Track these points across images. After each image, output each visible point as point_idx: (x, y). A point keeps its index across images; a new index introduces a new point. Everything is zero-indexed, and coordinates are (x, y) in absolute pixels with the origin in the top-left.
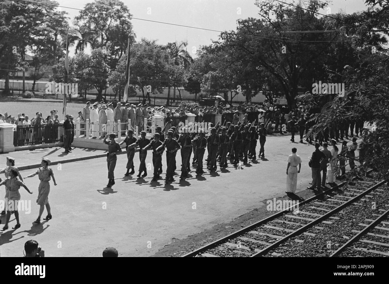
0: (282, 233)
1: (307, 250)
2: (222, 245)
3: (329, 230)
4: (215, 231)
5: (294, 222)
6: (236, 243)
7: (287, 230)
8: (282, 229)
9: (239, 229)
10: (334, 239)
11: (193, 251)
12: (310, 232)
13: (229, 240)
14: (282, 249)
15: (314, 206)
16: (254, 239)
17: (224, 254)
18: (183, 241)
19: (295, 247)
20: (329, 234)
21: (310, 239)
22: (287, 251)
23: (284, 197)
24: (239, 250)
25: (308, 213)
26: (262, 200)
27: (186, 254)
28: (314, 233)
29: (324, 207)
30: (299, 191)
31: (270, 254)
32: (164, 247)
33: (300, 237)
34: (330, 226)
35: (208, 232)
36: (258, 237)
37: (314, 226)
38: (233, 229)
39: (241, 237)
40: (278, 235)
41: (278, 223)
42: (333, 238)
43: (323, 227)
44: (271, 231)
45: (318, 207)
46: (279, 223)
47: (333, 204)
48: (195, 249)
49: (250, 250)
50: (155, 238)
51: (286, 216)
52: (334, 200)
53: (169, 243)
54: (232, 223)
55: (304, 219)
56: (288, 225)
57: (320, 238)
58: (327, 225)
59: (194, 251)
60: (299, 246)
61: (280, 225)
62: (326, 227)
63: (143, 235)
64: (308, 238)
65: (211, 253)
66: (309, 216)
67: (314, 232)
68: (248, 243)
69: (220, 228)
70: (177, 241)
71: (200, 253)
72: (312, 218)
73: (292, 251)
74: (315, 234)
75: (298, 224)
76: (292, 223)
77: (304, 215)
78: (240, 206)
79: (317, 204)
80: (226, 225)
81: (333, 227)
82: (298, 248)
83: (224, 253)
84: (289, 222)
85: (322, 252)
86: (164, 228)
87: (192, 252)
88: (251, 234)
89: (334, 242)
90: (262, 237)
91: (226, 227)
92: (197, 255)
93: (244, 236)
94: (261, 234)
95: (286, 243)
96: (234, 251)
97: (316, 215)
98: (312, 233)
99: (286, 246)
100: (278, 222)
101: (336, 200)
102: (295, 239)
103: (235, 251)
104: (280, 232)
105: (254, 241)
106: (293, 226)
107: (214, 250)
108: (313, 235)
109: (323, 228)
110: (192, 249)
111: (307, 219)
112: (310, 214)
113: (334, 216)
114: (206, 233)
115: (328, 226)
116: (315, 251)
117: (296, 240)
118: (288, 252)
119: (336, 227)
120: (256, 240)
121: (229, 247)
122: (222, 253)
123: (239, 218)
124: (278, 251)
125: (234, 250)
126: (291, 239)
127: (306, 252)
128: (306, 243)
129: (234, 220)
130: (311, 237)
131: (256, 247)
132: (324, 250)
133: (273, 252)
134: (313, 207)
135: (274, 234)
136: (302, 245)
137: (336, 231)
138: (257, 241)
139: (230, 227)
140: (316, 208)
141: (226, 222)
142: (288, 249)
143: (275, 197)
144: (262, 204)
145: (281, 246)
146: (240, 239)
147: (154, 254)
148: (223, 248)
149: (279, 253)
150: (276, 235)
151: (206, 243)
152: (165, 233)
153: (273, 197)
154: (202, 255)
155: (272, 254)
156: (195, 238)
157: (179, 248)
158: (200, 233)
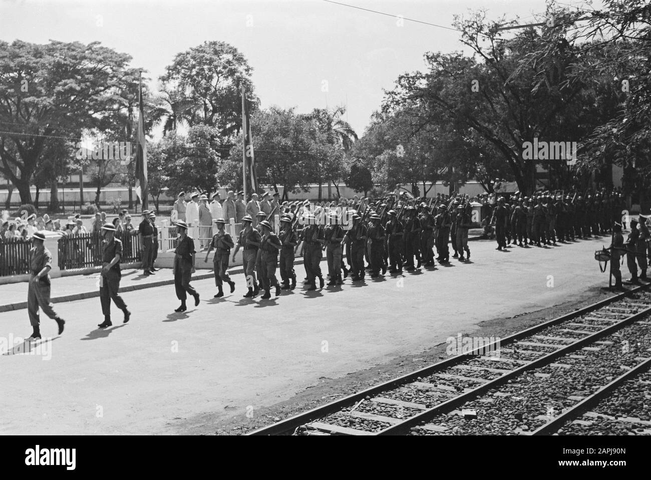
0: (512, 366)
1: (557, 386)
2: (406, 386)
3: (594, 358)
4: (395, 366)
5: (532, 350)
6: (432, 382)
7: (520, 362)
8: (512, 361)
9: (436, 362)
10: (604, 370)
11: (355, 393)
12: (561, 363)
13: (419, 378)
14: (512, 387)
15: (569, 328)
16: (463, 375)
17: (411, 397)
18: (337, 382)
19: (536, 383)
20: (595, 364)
21: (561, 372)
22: (521, 389)
23: (515, 317)
24: (436, 391)
25: (558, 338)
26: (477, 322)
27: (343, 397)
28: (568, 364)
29: (586, 329)
30: (541, 308)
31: (490, 394)
32: (305, 390)
33: (544, 370)
34: (597, 354)
35: (383, 368)
36: (469, 373)
37: (567, 355)
38: (425, 362)
39: (440, 373)
40: (505, 369)
41: (505, 353)
42: (602, 369)
43: (583, 355)
44: (492, 364)
45: (577, 329)
46: (507, 354)
47: (602, 324)
48: (359, 391)
49: (455, 390)
50: (290, 378)
51: (519, 343)
52: (603, 319)
53: (315, 384)
54: (424, 355)
55: (551, 346)
56: (523, 355)
57: (579, 370)
58: (590, 353)
59: (357, 394)
60: (543, 382)
61: (509, 355)
62: (590, 355)
63: (269, 375)
64: (558, 370)
65: (387, 396)
66: (560, 342)
67: (568, 362)
68: (452, 382)
69: (402, 361)
70: (328, 381)
71: (368, 397)
72: (566, 344)
73: (529, 388)
74: (571, 366)
75: (541, 353)
76: (529, 352)
77: (551, 341)
78: (439, 331)
79: (572, 326)
80: (415, 357)
81: (602, 354)
82: (540, 385)
83: (410, 395)
84: (523, 352)
85: (583, 389)
86: (307, 364)
87: (355, 395)
88: (457, 369)
89: (603, 375)
90: (477, 373)
91: (414, 360)
92: (363, 399)
93: (446, 372)
94: (475, 368)
95: (519, 379)
96: (427, 393)
97: (572, 340)
98: (565, 363)
99: (518, 382)
100: (505, 352)
101: (607, 320)
102: (536, 372)
103: (430, 393)
104: (508, 365)
105: (465, 379)
106: (531, 355)
107: (392, 392)
108: (568, 367)
109: (583, 357)
110: (354, 391)
111: (556, 346)
112: (561, 339)
113: (605, 340)
114: (379, 369)
115: (594, 354)
116: (570, 388)
117: (537, 375)
118: (522, 391)
119: (607, 354)
120: (466, 376)
121: (419, 388)
122: (407, 397)
123: (436, 347)
124: (505, 389)
125: (427, 391)
126: (528, 373)
127: (555, 389)
128: (555, 378)
129: (428, 351)
130: (562, 370)
131: (467, 386)
132: (586, 387)
133: (495, 392)
134: (566, 330)
135: (498, 368)
136: (547, 381)
137: (607, 360)
138: (468, 379)
139: (421, 359)
140: (570, 331)
141: (414, 353)
142: (522, 387)
143: (500, 317)
144: (477, 327)
145: (510, 383)
146: (438, 377)
147: (288, 399)
148: (409, 389)
149: (507, 392)
150: (502, 368)
151: (378, 382)
152: (308, 371)
153: (496, 317)
154: (372, 399)
155: (495, 394)
156: (360, 376)
157: (331, 389)
158: (368, 369)
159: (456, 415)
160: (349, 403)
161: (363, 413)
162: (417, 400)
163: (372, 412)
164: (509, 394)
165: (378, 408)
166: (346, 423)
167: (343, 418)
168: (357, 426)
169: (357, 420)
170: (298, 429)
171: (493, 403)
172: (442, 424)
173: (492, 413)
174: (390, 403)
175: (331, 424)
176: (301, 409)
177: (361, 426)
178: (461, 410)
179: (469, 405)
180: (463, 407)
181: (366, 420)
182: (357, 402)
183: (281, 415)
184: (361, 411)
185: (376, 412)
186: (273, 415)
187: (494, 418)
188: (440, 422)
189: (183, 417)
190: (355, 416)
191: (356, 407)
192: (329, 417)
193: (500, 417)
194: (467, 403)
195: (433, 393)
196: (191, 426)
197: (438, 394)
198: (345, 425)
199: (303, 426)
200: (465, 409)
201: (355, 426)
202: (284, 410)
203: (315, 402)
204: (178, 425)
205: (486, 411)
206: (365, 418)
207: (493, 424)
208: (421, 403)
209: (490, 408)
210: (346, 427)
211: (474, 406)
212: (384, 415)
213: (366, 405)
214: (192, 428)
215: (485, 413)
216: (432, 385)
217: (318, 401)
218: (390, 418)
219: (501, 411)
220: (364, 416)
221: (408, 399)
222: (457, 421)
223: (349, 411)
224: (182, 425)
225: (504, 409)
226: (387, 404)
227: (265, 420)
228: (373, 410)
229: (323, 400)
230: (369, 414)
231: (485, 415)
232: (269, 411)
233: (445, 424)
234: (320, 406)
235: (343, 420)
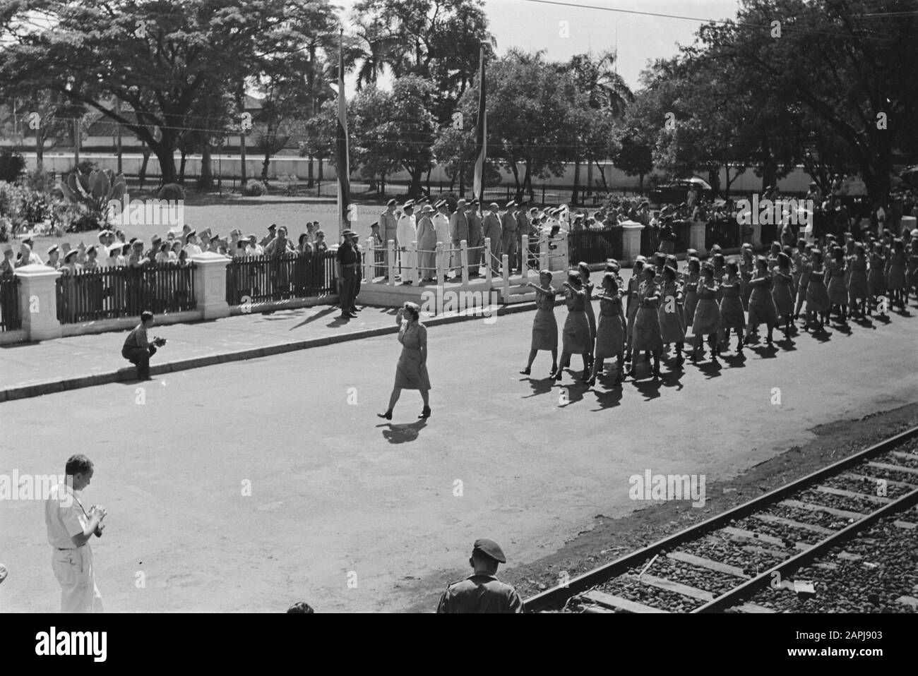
0: (862, 506)
2: (715, 533)
5: (890, 478)
6: (750, 528)
7: (874, 499)
8: (862, 496)
9: (756, 495)
11: (646, 546)
13: (732, 521)
14: (863, 544)
16: (794, 518)
17: (722, 555)
18: (622, 523)
19: (896, 538)
22: (875, 548)
23: (864, 419)
24: (757, 545)
26: (812, 425)
27: (630, 553)
31: (832, 555)
32: (577, 536)
33: (907, 516)
35: (682, 503)
36: (802, 515)
38: (741, 494)
39: (760, 514)
40: (852, 510)
41: (851, 482)
44: (833, 500)
46: (854, 482)
48: (652, 542)
49: (783, 545)
50: (555, 515)
51: (872, 464)
53: (590, 528)
54: (738, 481)
56: (877, 487)
59: (649, 547)
60: (906, 536)
61: (856, 485)
63: (527, 507)
65: (690, 551)
68: (778, 530)
70: (608, 522)
71: (664, 551)
73: (886, 548)
75: (902, 484)
76: (886, 482)
78: (758, 439)
80: (725, 485)
82: (902, 543)
83: (722, 551)
84: (877, 481)
86: (577, 492)
87: (645, 549)
88: (786, 507)
90: (812, 515)
91: (726, 491)
92: (657, 555)
93: (769, 512)
94: (810, 507)
95: (873, 531)
96: (744, 548)
99: (872, 536)
100: (852, 479)
102: (896, 519)
103: (748, 548)
104: (856, 503)
105: (792, 524)
106: (889, 488)
107: (695, 544)
110: (645, 543)
114: (677, 504)
117: (898, 523)
118: (877, 552)
120: (797, 521)
121: (733, 538)
122: (717, 552)
123: (754, 469)
124: (853, 547)
125: (745, 544)
126: (885, 521)
129: (743, 474)
131: (799, 538)
133: (839, 552)
135: (842, 509)
136: (912, 536)
138: (801, 525)
139: (735, 489)
141: (726, 477)
142: (877, 544)
143: (843, 418)
144: (811, 436)
145: (860, 537)
146: (758, 520)
147: (555, 552)
148: (719, 539)
149: (856, 552)
150: (849, 510)
151: (676, 527)
152: (579, 503)
153: (838, 419)
154: (669, 555)
155: (839, 556)
156: (651, 516)
157: (614, 538)
158: (661, 503)
159: (786, 589)
160: (637, 561)
161: (657, 579)
162: (731, 559)
163: (670, 577)
164: (858, 557)
165: (678, 571)
166: (634, 594)
167: (631, 585)
168: (651, 600)
169: (650, 590)
170: (571, 601)
171: (837, 572)
172: (767, 604)
173: (836, 588)
174: (695, 564)
175: (614, 594)
176: (574, 571)
177: (656, 600)
178: (792, 581)
179: (803, 573)
180: (796, 576)
181: (661, 590)
182: (648, 560)
183: (548, 579)
184: (654, 575)
185: (675, 577)
186: (536, 578)
187: (838, 597)
188: (765, 600)
189: (417, 574)
190: (647, 583)
191: (647, 567)
192: (612, 582)
193: (846, 596)
194: (800, 570)
195: (753, 548)
196: (428, 593)
197: (760, 550)
198: (632, 597)
199: (577, 597)
200: (798, 579)
201: (647, 599)
202: (551, 571)
203: (593, 559)
204: (410, 589)
205: (828, 584)
206: (661, 586)
207: (838, 608)
208: (737, 565)
209: (834, 581)
210: (634, 600)
211: (811, 575)
212: (686, 584)
213: (661, 564)
214: (429, 596)
215: (826, 588)
216: (750, 534)
217: (596, 558)
218: (694, 589)
219: (847, 585)
220: (659, 583)
221: (719, 557)
222: (788, 600)
223: (639, 574)
224: (416, 589)
225: (852, 583)
226: (689, 564)
227: (526, 586)
228: (671, 573)
229: (603, 556)
230: (665, 579)
231: (826, 592)
232: (531, 572)
233: (771, 605)
234: (599, 566)
235: (630, 589)
